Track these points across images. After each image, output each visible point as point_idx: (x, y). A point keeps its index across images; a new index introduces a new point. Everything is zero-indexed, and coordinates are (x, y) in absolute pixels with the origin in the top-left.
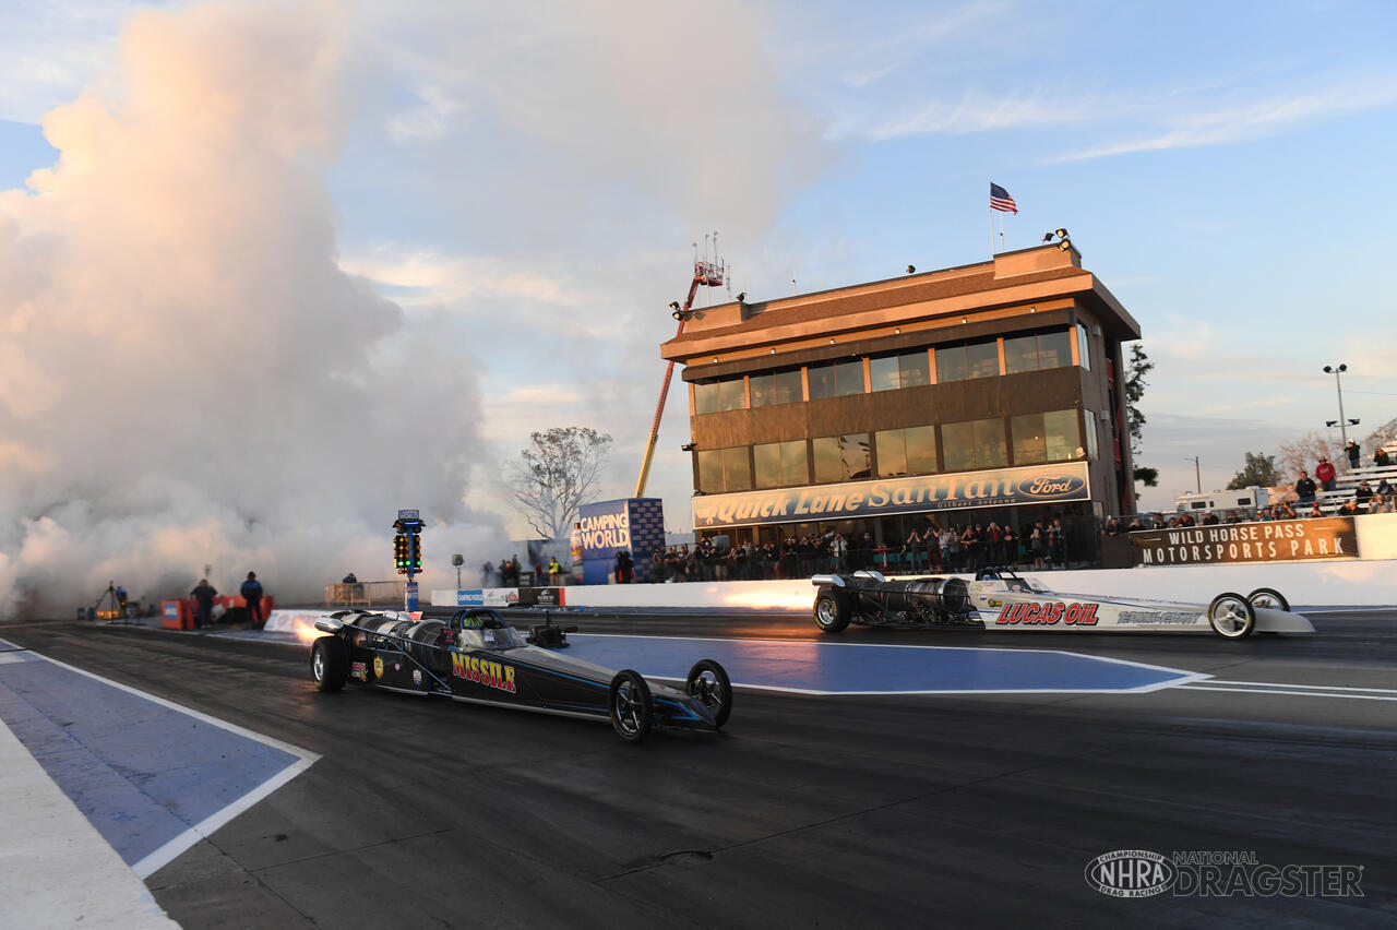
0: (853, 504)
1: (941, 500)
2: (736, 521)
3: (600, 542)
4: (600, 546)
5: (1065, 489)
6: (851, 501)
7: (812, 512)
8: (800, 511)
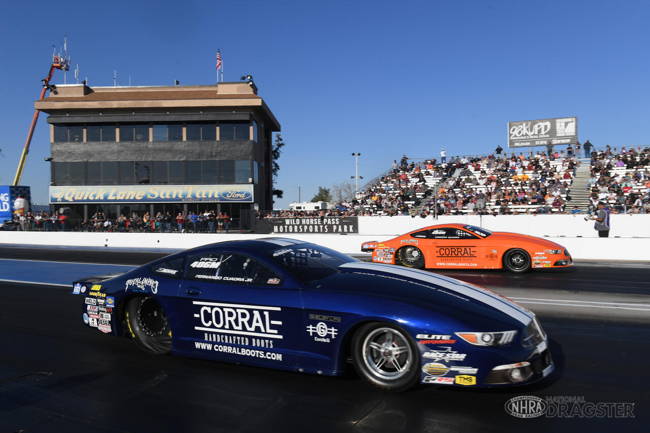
0: (140, 196)
1: (184, 198)
2: (74, 201)
5: (243, 197)
6: (139, 194)
7: (118, 198)
8: (110, 198)
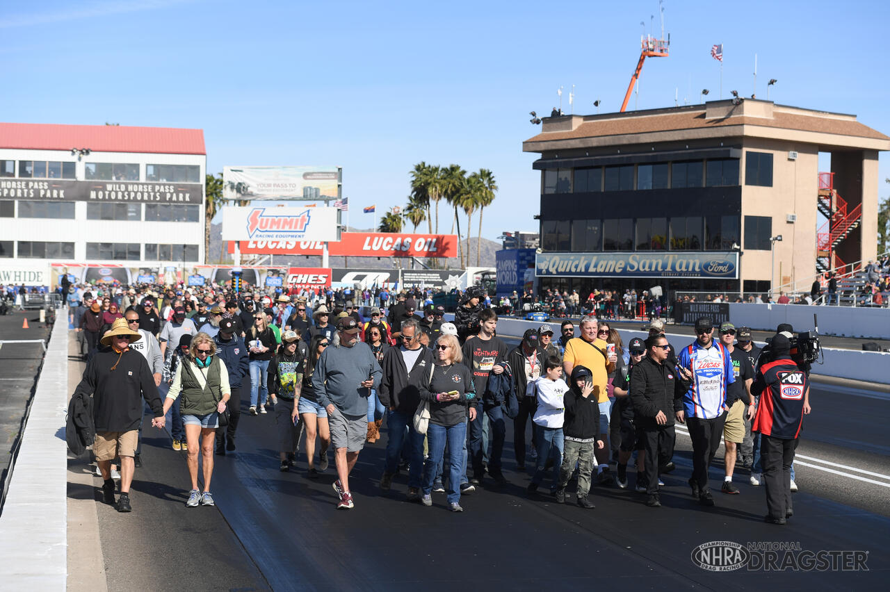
0: (619, 268)
1: (664, 270)
2: (558, 273)
3: (504, 280)
4: (504, 283)
5: (725, 271)
6: (618, 266)
7: (598, 271)
8: (592, 269)
